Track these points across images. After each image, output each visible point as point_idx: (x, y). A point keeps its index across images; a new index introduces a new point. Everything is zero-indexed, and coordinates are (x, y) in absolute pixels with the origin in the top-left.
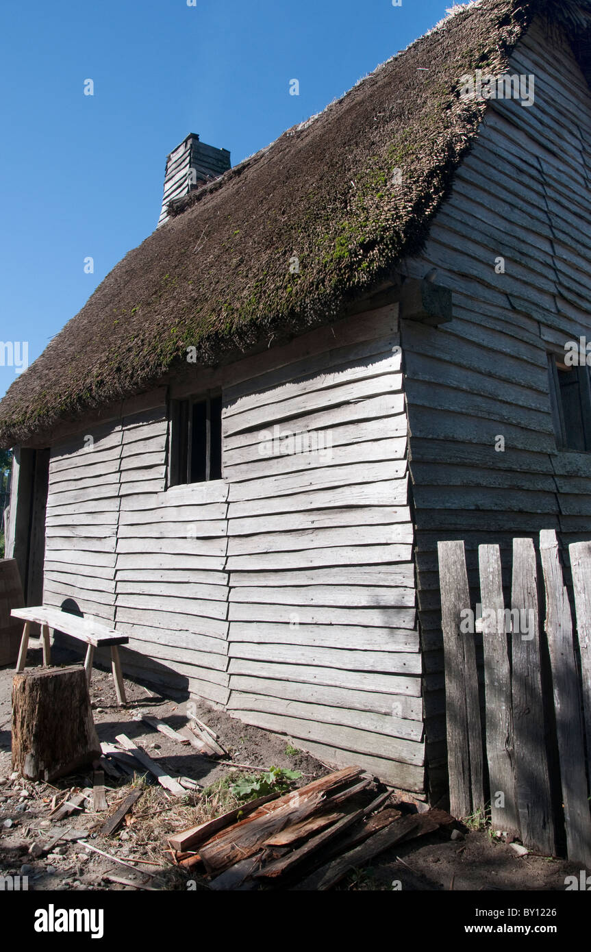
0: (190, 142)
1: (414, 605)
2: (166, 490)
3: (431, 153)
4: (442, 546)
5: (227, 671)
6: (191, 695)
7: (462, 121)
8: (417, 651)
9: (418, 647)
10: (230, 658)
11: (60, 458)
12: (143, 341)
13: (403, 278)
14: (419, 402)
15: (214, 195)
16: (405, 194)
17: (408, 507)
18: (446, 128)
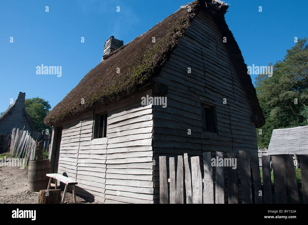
0: (111, 38)
1: (152, 174)
2: (92, 140)
3: (165, 48)
4: (160, 157)
5: (104, 193)
6: (95, 201)
7: (175, 39)
8: (153, 187)
9: (153, 186)
10: (106, 189)
11: (65, 130)
12: (87, 97)
13: (154, 82)
14: (157, 117)
15: (116, 54)
16: (156, 59)
17: (152, 146)
18: (170, 41)
